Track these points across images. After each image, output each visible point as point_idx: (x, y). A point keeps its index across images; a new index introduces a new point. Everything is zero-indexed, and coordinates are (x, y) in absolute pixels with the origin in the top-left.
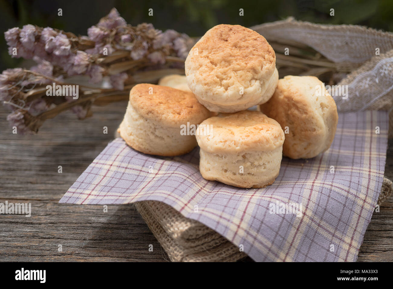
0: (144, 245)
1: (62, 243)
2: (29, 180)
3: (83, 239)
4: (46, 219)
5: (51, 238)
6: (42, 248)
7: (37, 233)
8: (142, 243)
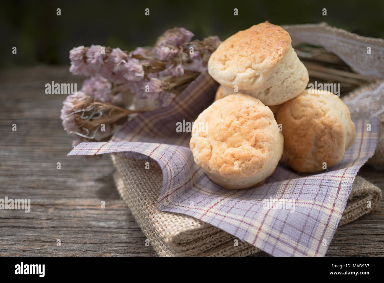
0: (143, 249)
1: (64, 246)
2: (30, 186)
3: (84, 243)
4: (47, 223)
5: (53, 242)
6: (44, 251)
7: (39, 237)
8: (141, 247)
